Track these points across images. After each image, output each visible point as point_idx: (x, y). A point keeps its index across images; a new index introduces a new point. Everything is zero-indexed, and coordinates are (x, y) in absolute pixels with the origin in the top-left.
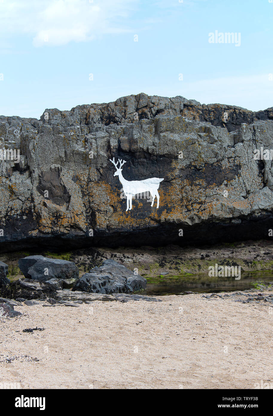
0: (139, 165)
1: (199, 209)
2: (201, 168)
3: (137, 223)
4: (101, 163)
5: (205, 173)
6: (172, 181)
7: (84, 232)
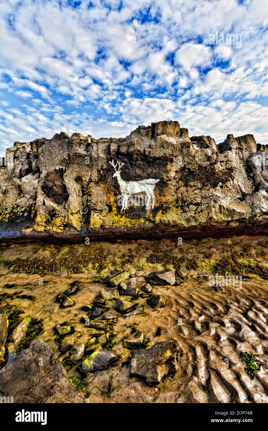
0: (136, 168)
1: (195, 211)
2: (195, 170)
3: (132, 223)
4: (101, 165)
5: (199, 176)
6: (167, 183)
7: (78, 231)
